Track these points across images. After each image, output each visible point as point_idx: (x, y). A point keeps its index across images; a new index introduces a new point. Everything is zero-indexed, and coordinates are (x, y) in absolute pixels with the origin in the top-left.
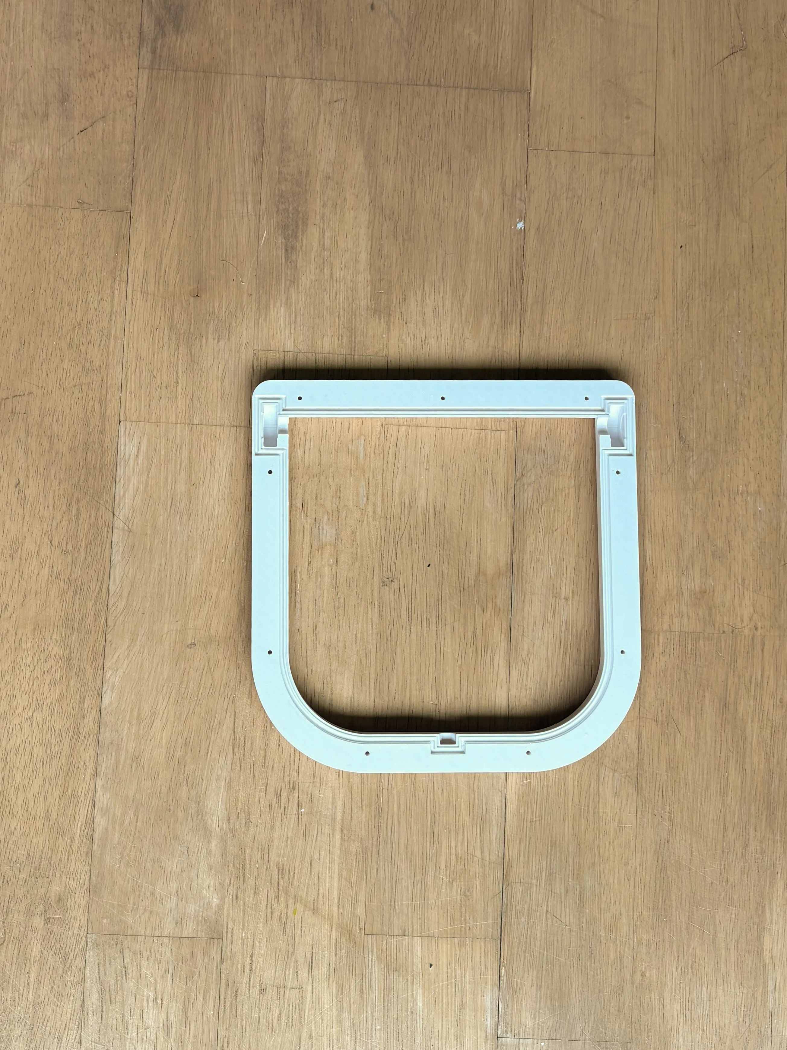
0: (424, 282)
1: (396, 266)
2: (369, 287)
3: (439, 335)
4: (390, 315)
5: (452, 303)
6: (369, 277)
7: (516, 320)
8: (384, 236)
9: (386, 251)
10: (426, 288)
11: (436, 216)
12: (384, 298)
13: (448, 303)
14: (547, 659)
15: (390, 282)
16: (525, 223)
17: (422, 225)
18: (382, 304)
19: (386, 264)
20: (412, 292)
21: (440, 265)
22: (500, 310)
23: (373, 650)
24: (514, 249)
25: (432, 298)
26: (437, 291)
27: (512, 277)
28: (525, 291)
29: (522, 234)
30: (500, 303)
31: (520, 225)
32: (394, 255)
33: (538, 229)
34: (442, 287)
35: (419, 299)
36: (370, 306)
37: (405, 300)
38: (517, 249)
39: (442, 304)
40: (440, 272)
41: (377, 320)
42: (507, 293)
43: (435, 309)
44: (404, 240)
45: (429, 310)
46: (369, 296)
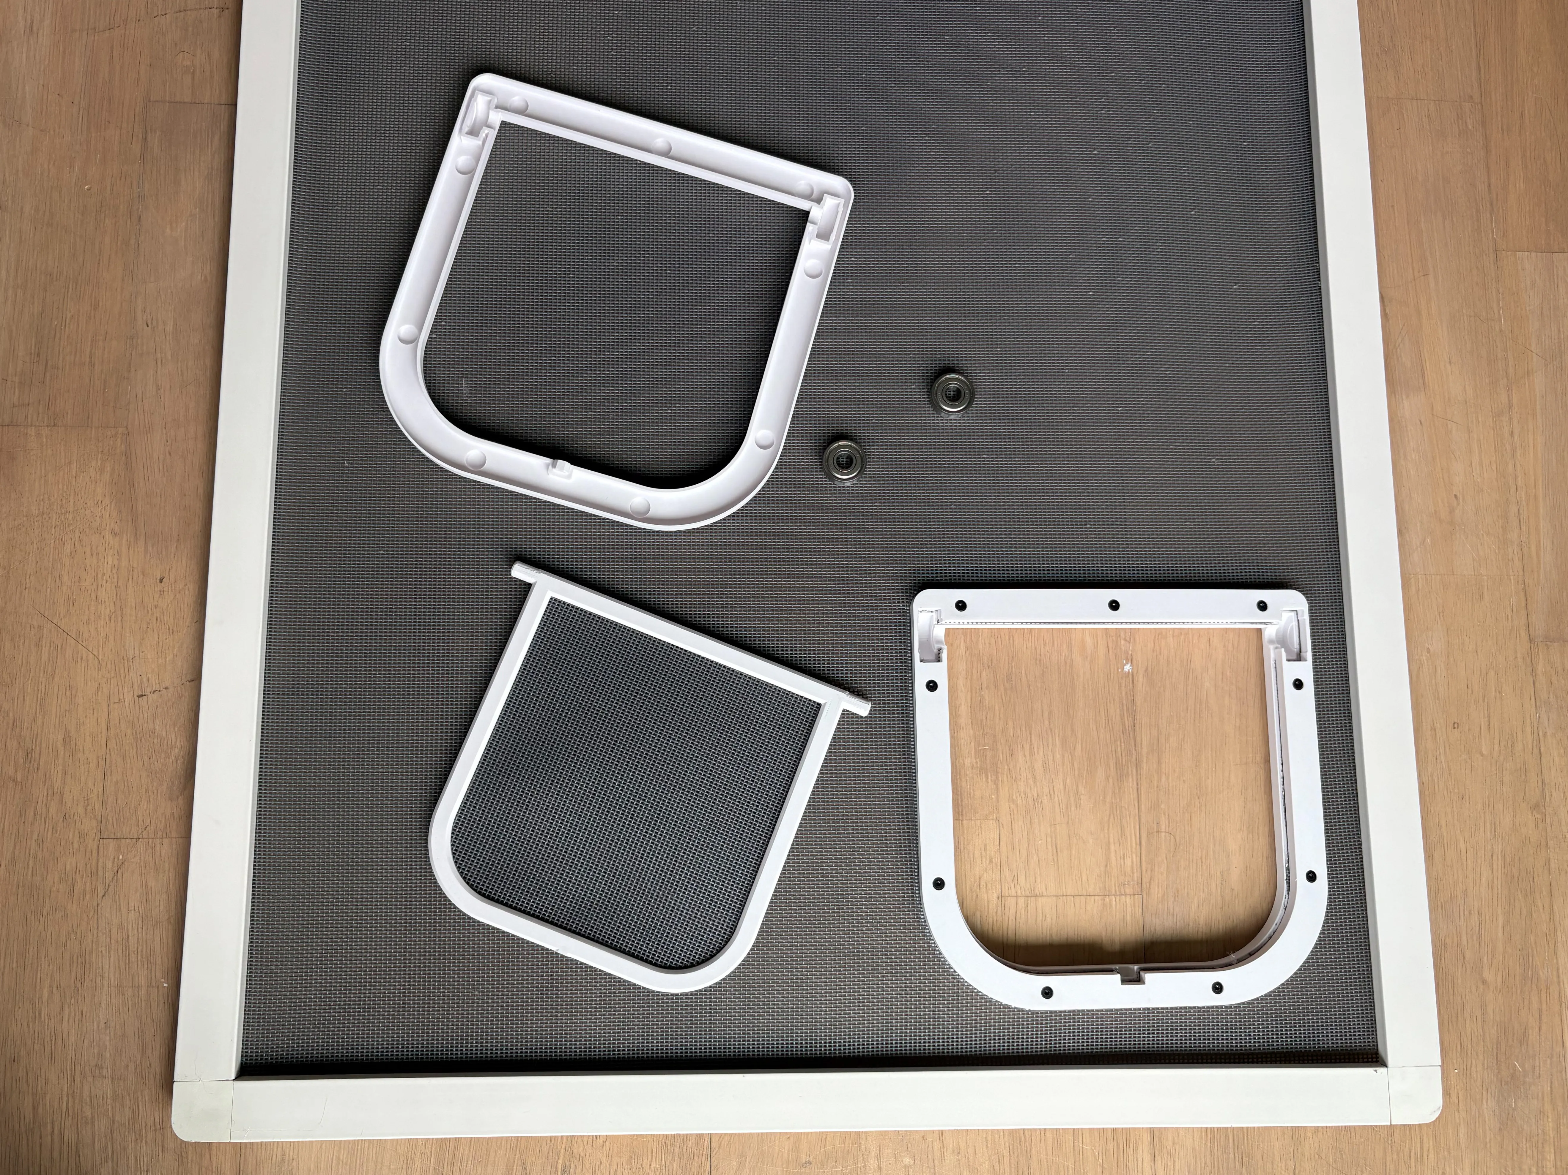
0: (1031, 734)
1: (1000, 719)
2: (973, 744)
3: (1052, 793)
4: (997, 772)
5: (1063, 756)
6: (972, 732)
7: (1132, 771)
8: (984, 685)
9: (987, 702)
10: (1033, 741)
11: (1038, 662)
12: (989, 754)
13: (1058, 756)
14: (1194, 1149)
15: (995, 736)
16: (1132, 665)
17: (1023, 672)
18: (988, 761)
19: (988, 717)
20: (1019, 746)
21: (1046, 714)
22: (1114, 761)
23: (1006, 1154)
24: (1124, 694)
25: (1041, 753)
26: (1045, 744)
27: (1124, 725)
28: (1138, 739)
29: (1130, 677)
30: (1114, 753)
31: (1128, 668)
32: (997, 708)
33: (1146, 670)
34: (1050, 740)
35: (1027, 754)
36: (975, 765)
37: (1012, 755)
38: (1126, 693)
39: (1052, 758)
40: (1047, 722)
41: (984, 779)
42: (1121, 743)
43: (1045, 764)
44: (1005, 690)
45: (1038, 765)
46: (973, 753)
